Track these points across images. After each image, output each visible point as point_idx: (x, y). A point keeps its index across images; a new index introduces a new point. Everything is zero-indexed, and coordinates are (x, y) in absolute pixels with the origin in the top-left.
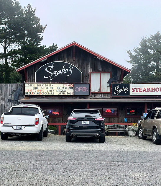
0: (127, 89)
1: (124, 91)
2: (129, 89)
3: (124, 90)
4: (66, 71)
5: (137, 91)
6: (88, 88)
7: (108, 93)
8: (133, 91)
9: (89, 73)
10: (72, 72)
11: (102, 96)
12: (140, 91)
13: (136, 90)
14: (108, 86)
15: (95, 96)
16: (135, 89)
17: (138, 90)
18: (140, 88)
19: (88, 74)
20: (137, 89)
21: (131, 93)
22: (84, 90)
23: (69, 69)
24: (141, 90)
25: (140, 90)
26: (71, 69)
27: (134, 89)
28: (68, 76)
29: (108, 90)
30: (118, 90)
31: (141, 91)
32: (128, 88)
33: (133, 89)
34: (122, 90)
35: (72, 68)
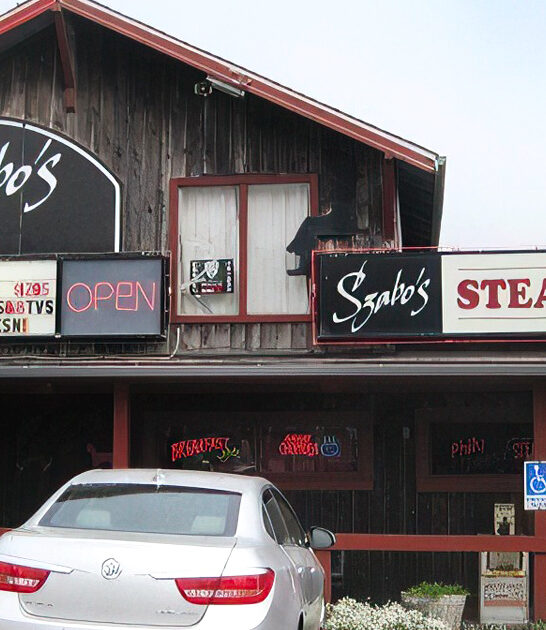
0: (421, 291)
1: (404, 301)
2: (435, 291)
3: (402, 293)
4: (15, 176)
5: (493, 303)
6: (155, 286)
7: (294, 321)
8: (466, 302)
9: (165, 187)
10: (52, 182)
11: (255, 343)
12: (514, 304)
13: (484, 295)
14: (290, 273)
15: (205, 339)
16: (479, 291)
17: (504, 296)
18: (514, 283)
19: (160, 192)
20: (494, 285)
21: (455, 320)
22: (131, 302)
23: (36, 169)
24: (523, 293)
25: (515, 294)
26: (49, 166)
27: (470, 287)
28: (27, 209)
29: (294, 300)
30: (361, 297)
31: (521, 301)
32: (427, 282)
33: (462, 288)
34: (387, 294)
35: (56, 159)
